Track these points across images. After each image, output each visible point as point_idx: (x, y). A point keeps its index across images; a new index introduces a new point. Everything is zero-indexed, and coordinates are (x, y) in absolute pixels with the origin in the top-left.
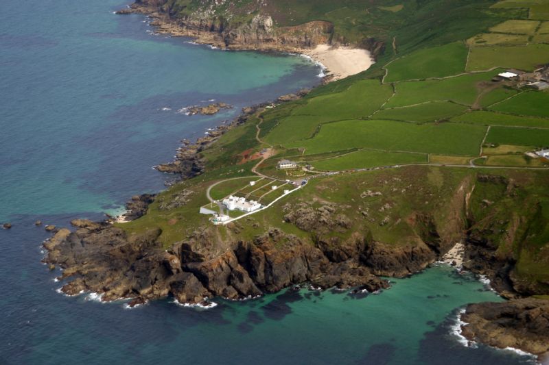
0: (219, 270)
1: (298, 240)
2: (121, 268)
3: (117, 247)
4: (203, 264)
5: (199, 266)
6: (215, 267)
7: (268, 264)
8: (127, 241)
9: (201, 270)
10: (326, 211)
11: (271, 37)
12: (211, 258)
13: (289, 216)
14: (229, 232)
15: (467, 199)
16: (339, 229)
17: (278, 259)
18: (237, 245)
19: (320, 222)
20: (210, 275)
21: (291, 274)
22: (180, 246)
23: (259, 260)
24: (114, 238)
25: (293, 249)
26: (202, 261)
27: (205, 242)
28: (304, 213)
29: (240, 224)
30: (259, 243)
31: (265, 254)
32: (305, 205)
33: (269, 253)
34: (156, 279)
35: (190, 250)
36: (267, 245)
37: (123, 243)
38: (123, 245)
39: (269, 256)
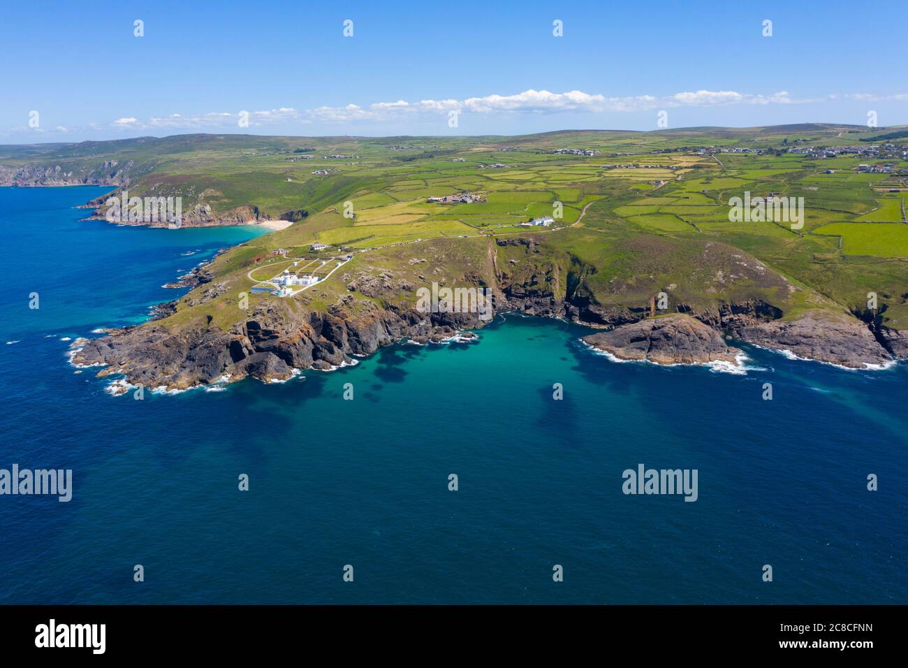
0: (302, 344)
1: (374, 305)
2: (173, 360)
3: (159, 341)
4: (279, 340)
5: (276, 343)
6: (297, 340)
7: (351, 332)
8: (169, 334)
9: (280, 346)
10: (387, 277)
11: (212, 218)
12: (287, 333)
13: (353, 284)
14: (298, 304)
15: (495, 261)
16: (404, 293)
17: (361, 326)
18: (310, 316)
19: (385, 288)
20: (293, 350)
21: (378, 339)
22: (244, 325)
23: (340, 328)
24: (151, 335)
25: (373, 314)
26: (277, 337)
27: (276, 316)
28: (367, 281)
29: (307, 295)
30: (335, 311)
31: (346, 322)
32: (365, 273)
33: (349, 320)
34: (225, 366)
35: (259, 328)
36: (345, 312)
37: (166, 337)
38: (166, 339)
39: (350, 323)
